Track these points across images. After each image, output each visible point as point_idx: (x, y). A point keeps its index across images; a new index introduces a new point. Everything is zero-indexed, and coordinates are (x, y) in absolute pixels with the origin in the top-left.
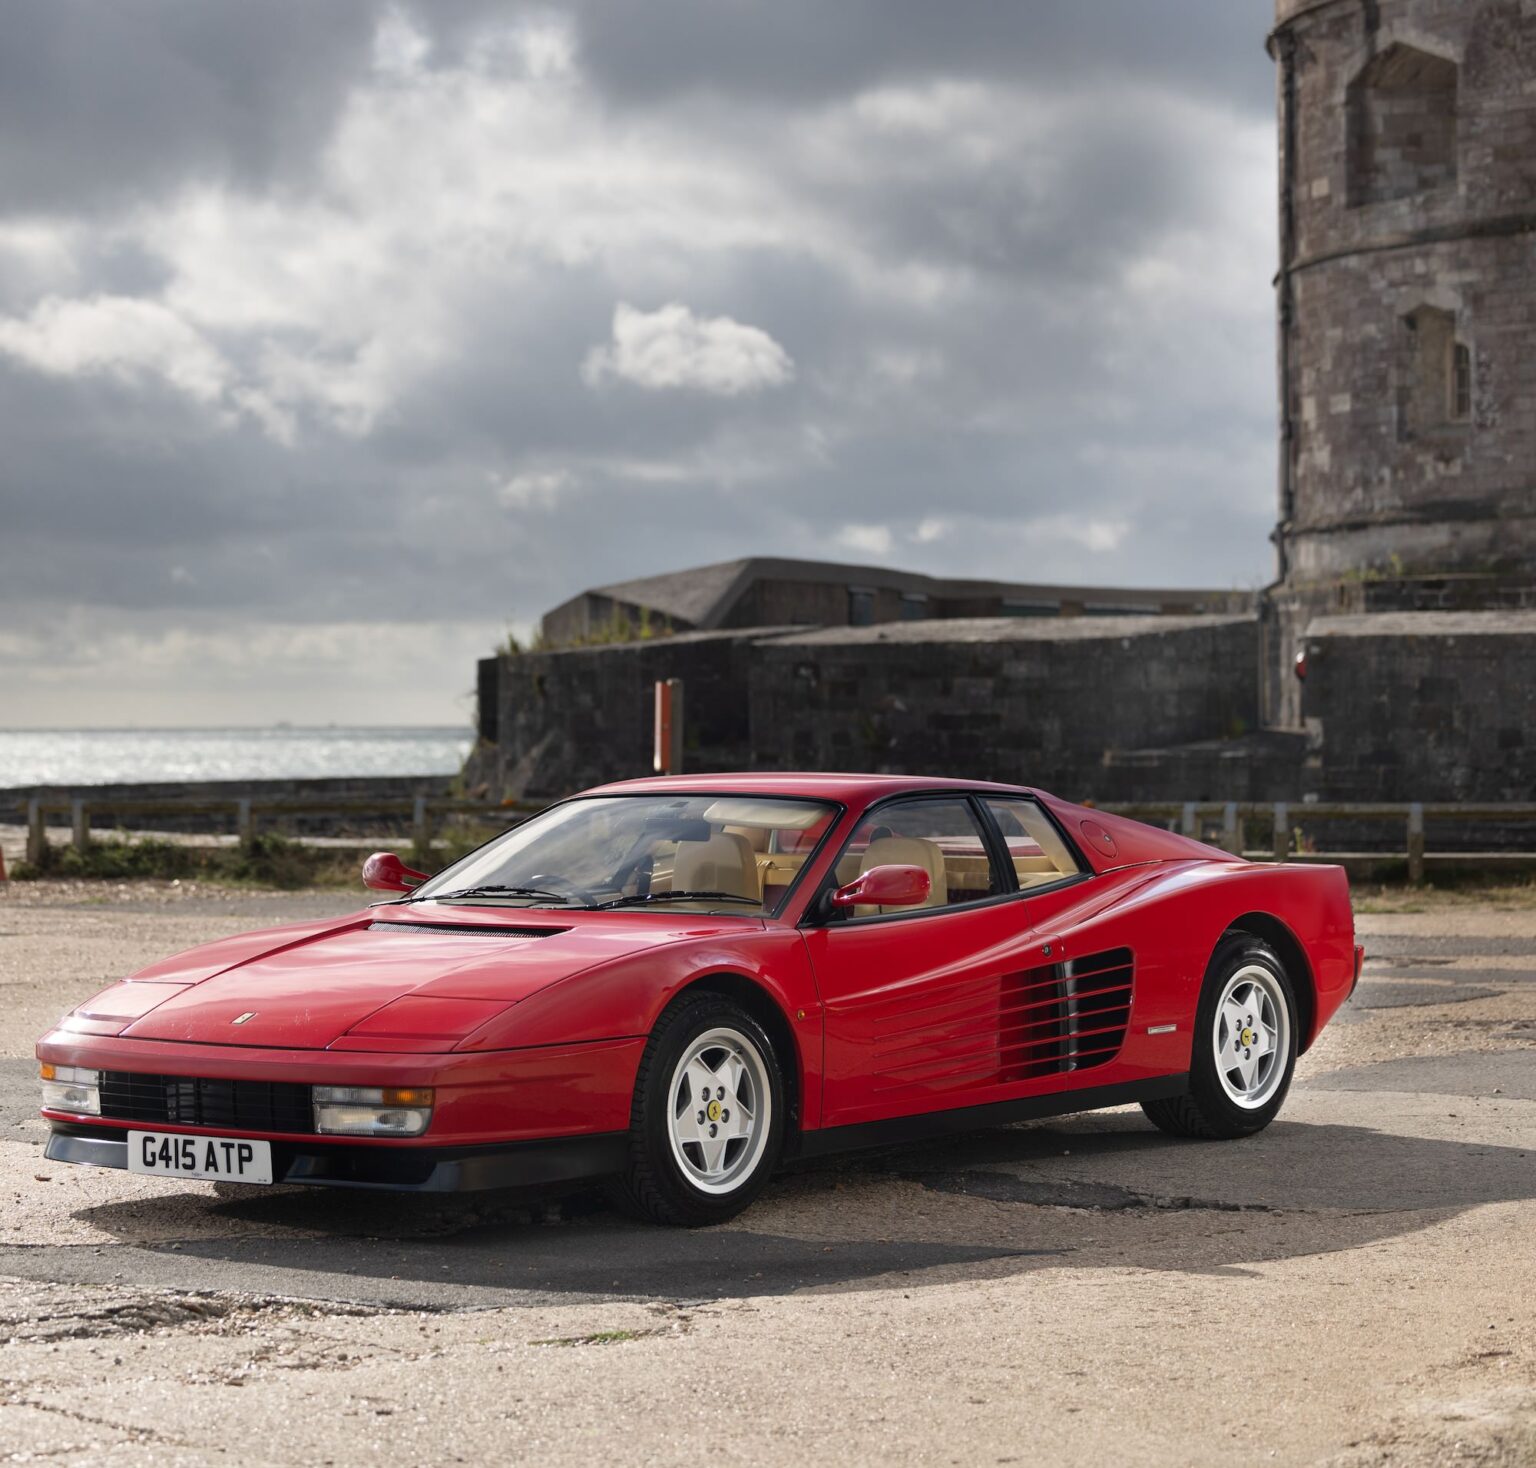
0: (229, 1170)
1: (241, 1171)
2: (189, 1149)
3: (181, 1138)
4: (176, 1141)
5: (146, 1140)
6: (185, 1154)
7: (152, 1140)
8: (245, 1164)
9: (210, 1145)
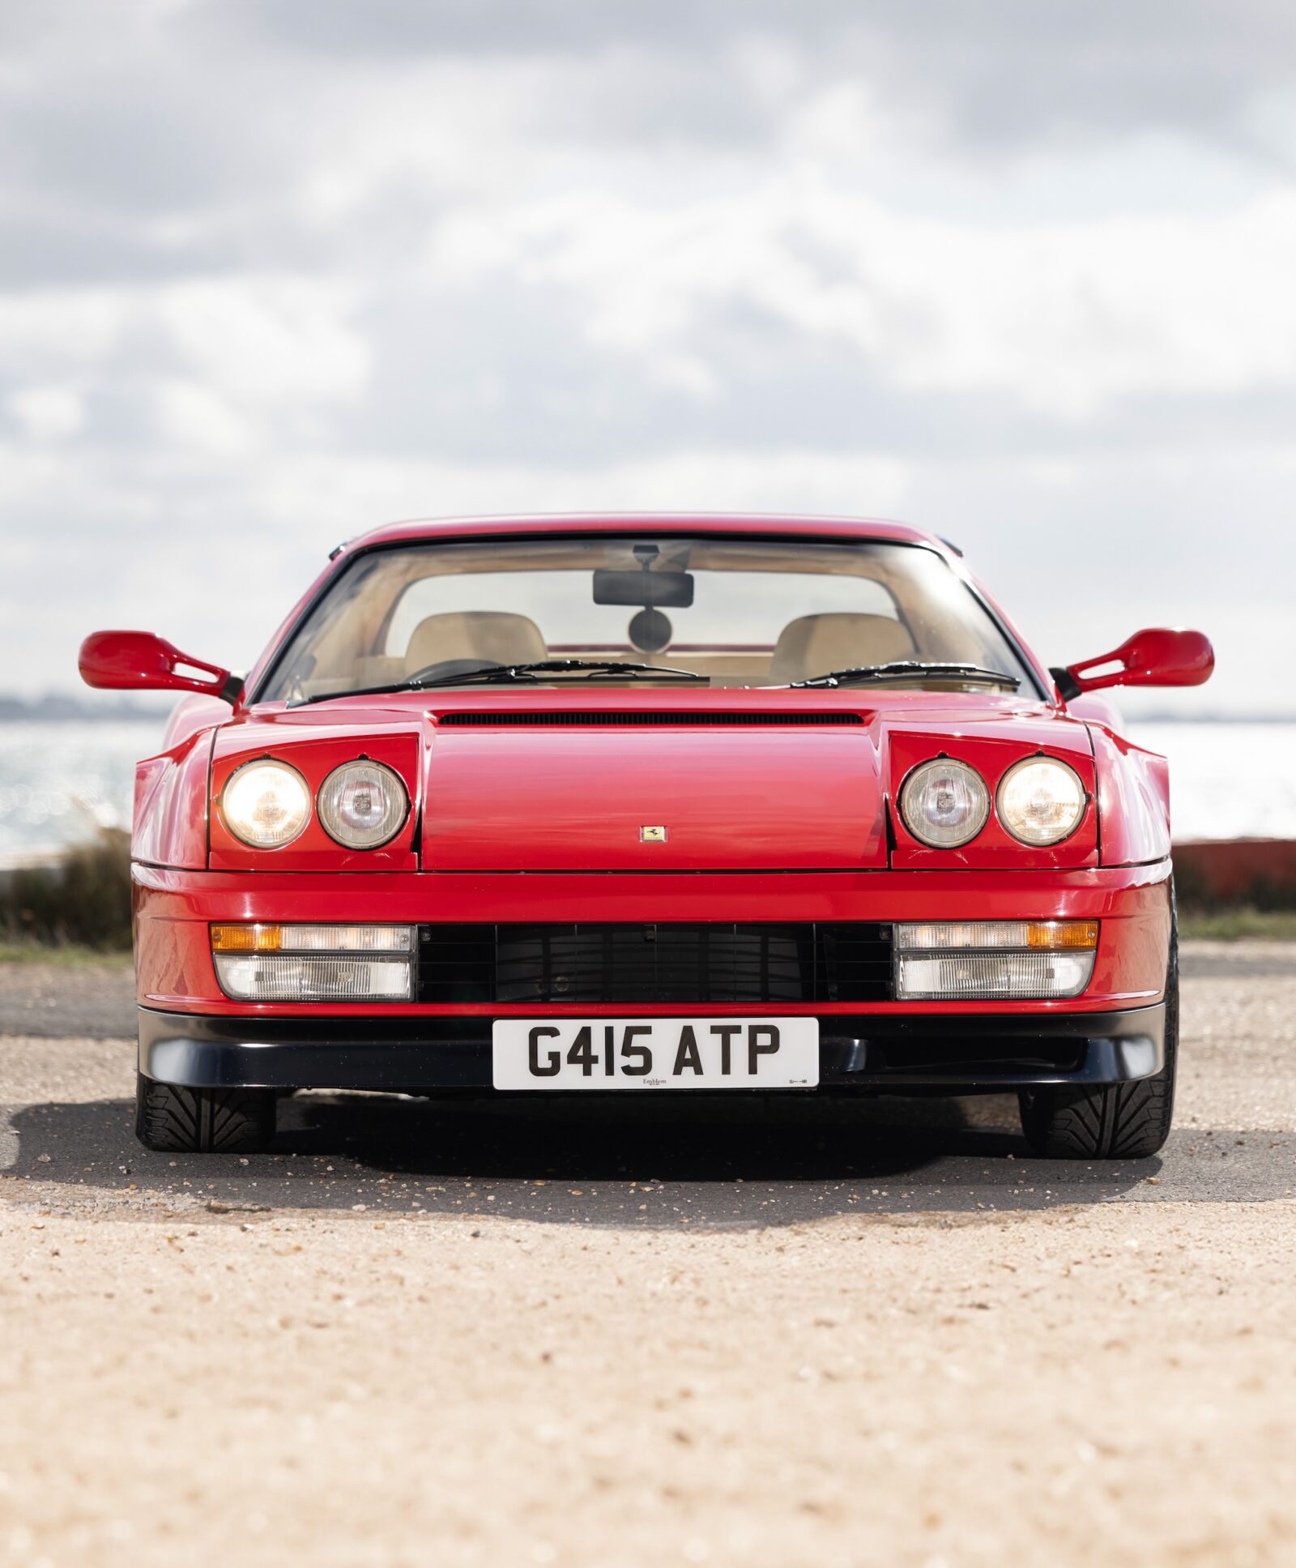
0: (726, 1069)
1: (753, 1069)
2: (638, 1041)
3: (620, 1026)
4: (609, 1032)
5: (534, 1035)
6: (628, 1050)
7: (553, 1032)
8: (761, 1058)
9: (688, 1037)
